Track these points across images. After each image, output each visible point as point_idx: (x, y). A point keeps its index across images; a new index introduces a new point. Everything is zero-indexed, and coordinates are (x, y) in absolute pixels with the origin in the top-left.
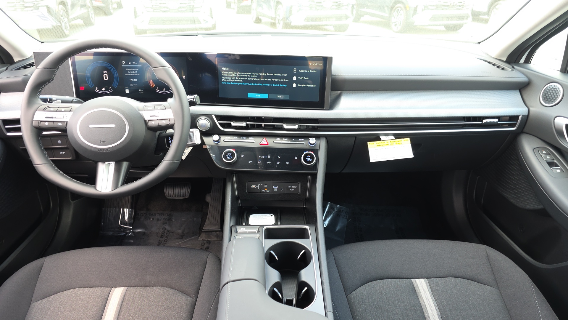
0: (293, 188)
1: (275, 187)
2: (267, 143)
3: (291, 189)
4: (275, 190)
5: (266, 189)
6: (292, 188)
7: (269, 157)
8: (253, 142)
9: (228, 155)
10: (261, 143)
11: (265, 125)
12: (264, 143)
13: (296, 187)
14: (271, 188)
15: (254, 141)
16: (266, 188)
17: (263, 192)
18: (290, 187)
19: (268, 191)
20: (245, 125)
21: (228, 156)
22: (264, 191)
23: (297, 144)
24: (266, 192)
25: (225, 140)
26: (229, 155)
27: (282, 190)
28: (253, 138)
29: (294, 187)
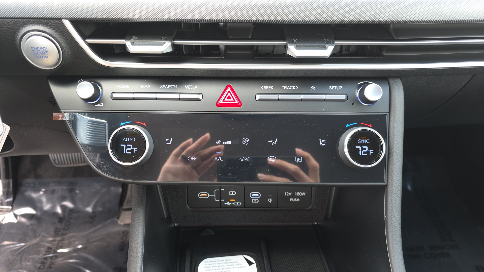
0: (297, 197)
1: (253, 195)
2: (236, 102)
3: (291, 199)
4: (255, 201)
5: (234, 200)
6: (294, 196)
7: (245, 141)
8: (198, 100)
9: (125, 143)
10: (221, 102)
11: (227, 47)
12: (227, 101)
13: (304, 194)
14: (245, 198)
15: (200, 97)
16: (233, 197)
17: (227, 207)
18: (289, 194)
19: (238, 204)
20: (170, 50)
21: (125, 145)
22: (228, 204)
23: (325, 100)
24: (232, 207)
25: (115, 95)
26: (130, 143)
27: (270, 200)
28: (196, 87)
29: (298, 194)
